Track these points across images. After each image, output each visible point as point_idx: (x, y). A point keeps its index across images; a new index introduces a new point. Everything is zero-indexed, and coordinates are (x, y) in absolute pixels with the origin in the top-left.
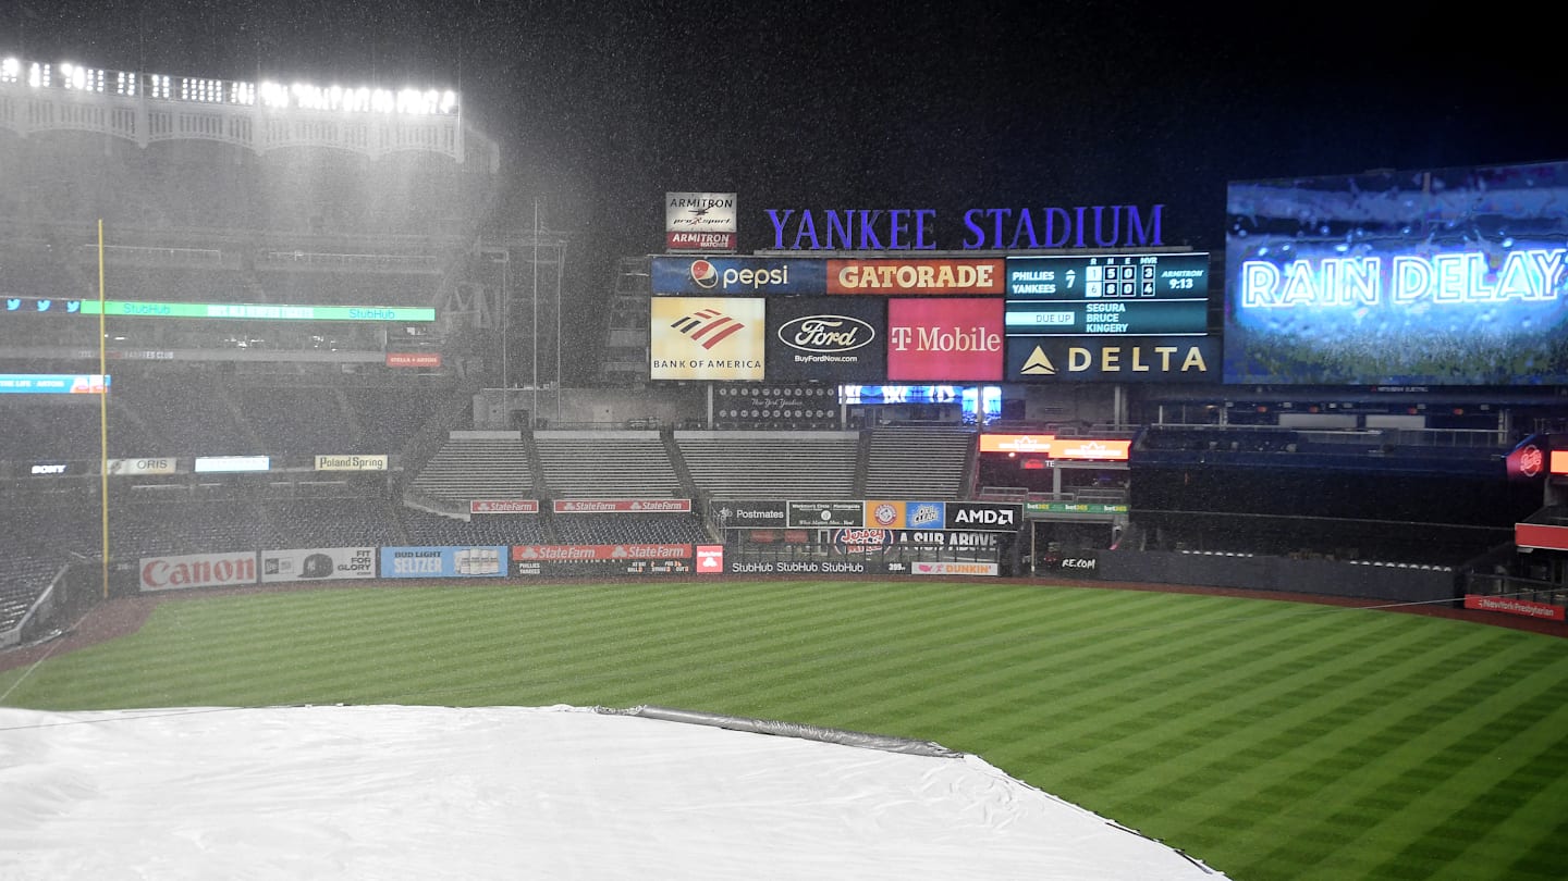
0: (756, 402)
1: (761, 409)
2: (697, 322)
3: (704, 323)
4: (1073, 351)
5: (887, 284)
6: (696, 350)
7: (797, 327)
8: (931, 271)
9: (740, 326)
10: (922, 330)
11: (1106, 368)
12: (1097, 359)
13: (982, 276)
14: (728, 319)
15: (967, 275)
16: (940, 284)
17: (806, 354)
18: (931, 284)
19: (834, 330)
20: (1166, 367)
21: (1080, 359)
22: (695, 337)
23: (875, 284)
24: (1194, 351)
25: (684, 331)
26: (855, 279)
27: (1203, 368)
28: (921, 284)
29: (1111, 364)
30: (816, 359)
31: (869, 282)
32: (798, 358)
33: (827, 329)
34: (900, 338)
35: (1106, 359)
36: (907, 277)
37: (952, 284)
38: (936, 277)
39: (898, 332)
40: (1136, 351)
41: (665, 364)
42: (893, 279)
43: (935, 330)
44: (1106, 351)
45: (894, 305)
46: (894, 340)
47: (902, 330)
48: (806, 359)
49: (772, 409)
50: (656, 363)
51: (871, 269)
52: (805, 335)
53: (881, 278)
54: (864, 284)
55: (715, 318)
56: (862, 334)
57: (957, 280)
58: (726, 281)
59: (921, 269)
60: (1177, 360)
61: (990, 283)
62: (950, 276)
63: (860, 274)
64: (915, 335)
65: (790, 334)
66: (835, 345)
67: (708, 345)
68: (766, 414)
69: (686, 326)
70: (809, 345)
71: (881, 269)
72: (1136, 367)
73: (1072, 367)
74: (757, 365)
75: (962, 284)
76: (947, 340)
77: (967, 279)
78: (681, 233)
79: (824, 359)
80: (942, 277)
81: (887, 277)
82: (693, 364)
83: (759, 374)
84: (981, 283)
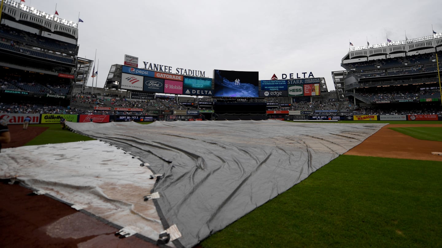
0: (139, 95)
1: (140, 96)
2: (131, 79)
3: (132, 79)
4: (193, 90)
5: (165, 77)
6: (130, 84)
7: (149, 82)
8: (172, 76)
9: (138, 81)
10: (170, 85)
11: (198, 93)
13: (180, 78)
14: (136, 79)
16: (173, 78)
17: (151, 87)
18: (172, 78)
19: (156, 83)
21: (194, 92)
22: (130, 81)
23: (163, 77)
24: (210, 91)
25: (128, 80)
26: (159, 75)
27: (211, 94)
28: (170, 78)
29: (199, 93)
30: (152, 88)
31: (162, 76)
32: (149, 88)
33: (154, 83)
34: (166, 86)
35: (198, 92)
36: (168, 76)
37: (175, 78)
38: (172, 77)
39: (166, 85)
40: (202, 91)
41: (124, 86)
42: (166, 76)
43: (172, 85)
44: (198, 91)
45: (165, 80)
46: (165, 86)
47: (167, 85)
48: (151, 88)
50: (122, 85)
51: (162, 74)
52: (150, 84)
53: (163, 76)
54: (161, 77)
55: (134, 79)
56: (160, 85)
58: (136, 72)
59: (170, 76)
60: (207, 93)
61: (181, 79)
62: (175, 77)
63: (160, 75)
64: (169, 86)
65: (148, 83)
66: (155, 86)
67: (132, 83)
68: (141, 97)
70: (151, 85)
71: (164, 75)
72: (202, 93)
73: (193, 93)
74: (142, 88)
75: (176, 79)
76: (174, 87)
77: (177, 78)
79: (154, 88)
81: (165, 76)
82: (129, 86)
83: (142, 90)
84: (179, 79)
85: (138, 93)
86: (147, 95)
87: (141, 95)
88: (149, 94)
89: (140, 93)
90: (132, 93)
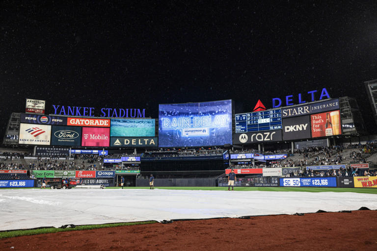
0: (47, 151)
1: (49, 153)
2: (32, 130)
3: (35, 130)
4: (125, 140)
5: (82, 124)
6: (31, 137)
7: (59, 133)
8: (93, 121)
9: (44, 132)
10: (91, 135)
12: (131, 142)
13: (106, 123)
14: (41, 130)
15: (102, 122)
16: (95, 124)
17: (62, 139)
18: (93, 124)
19: (69, 134)
20: (146, 144)
21: (127, 142)
22: (32, 134)
23: (79, 124)
24: (152, 140)
25: (29, 132)
26: (74, 122)
27: (154, 144)
28: (91, 124)
29: (134, 143)
30: (64, 141)
32: (59, 140)
33: (67, 134)
35: (133, 142)
36: (87, 122)
37: (98, 124)
38: (94, 123)
40: (140, 140)
41: (23, 140)
42: (84, 122)
43: (94, 135)
44: (133, 140)
45: (84, 129)
46: (84, 137)
47: (86, 135)
49: (51, 153)
50: (21, 140)
52: (61, 135)
53: (81, 122)
54: (76, 123)
56: (76, 135)
57: (99, 123)
59: (91, 121)
60: (148, 142)
61: (107, 125)
63: (75, 121)
64: (89, 136)
65: (57, 134)
66: (69, 137)
68: (50, 154)
69: (29, 131)
70: (62, 137)
72: (140, 144)
73: (125, 144)
74: (48, 141)
75: (101, 124)
76: (96, 137)
77: (102, 123)
78: (30, 109)
79: (66, 141)
80: (96, 123)
81: (82, 122)
82: (31, 140)
83: (49, 144)
84: (105, 125)
85: (46, 149)
86: (58, 150)
87: (51, 152)
88: (62, 149)
89: (49, 149)
90: (38, 148)
